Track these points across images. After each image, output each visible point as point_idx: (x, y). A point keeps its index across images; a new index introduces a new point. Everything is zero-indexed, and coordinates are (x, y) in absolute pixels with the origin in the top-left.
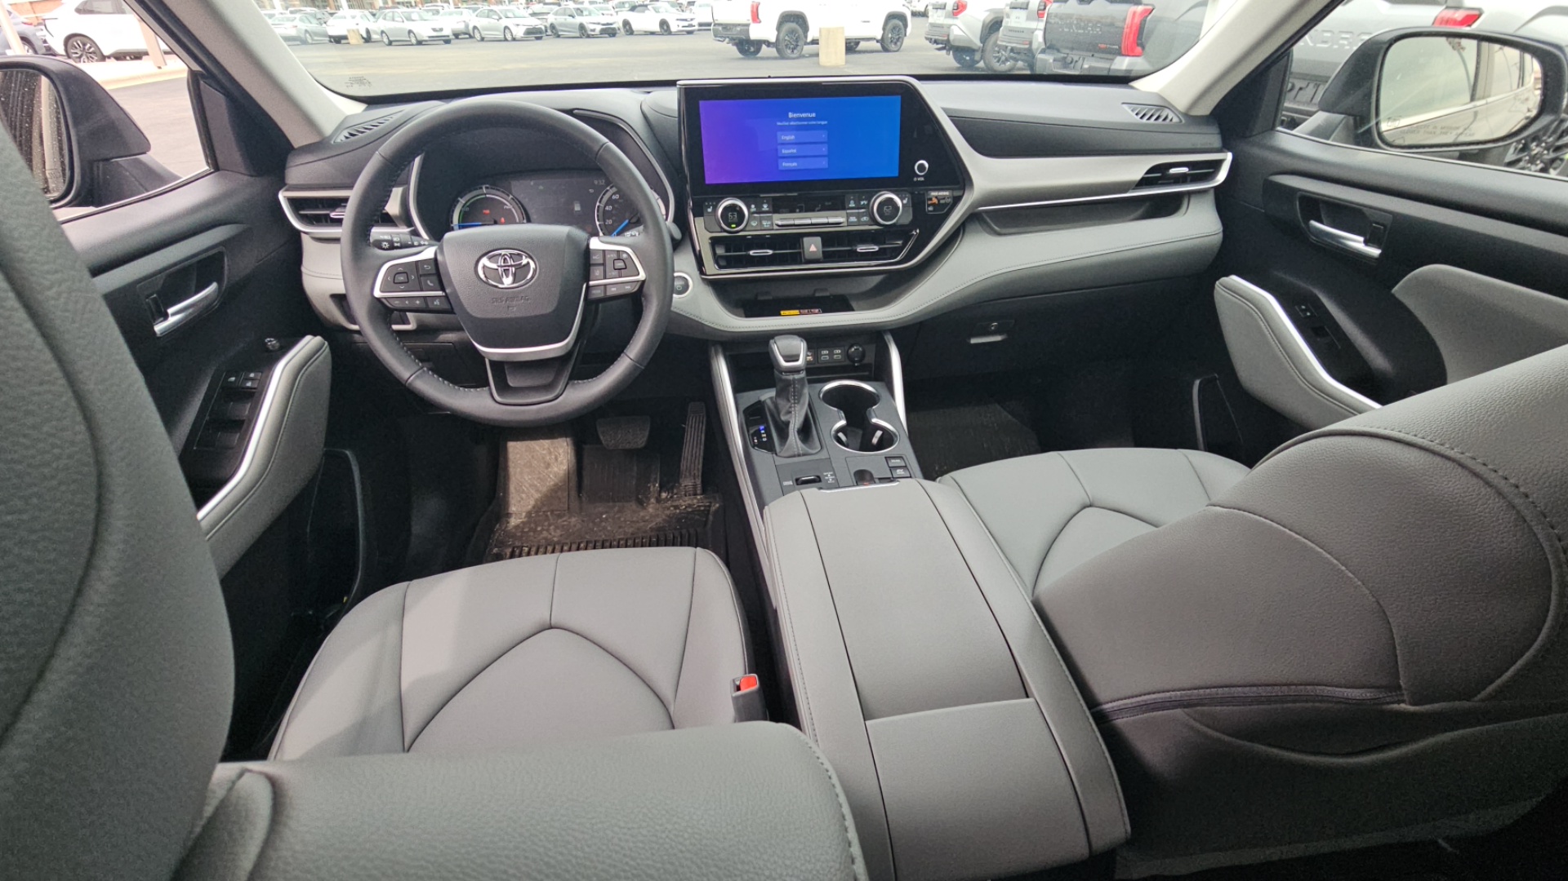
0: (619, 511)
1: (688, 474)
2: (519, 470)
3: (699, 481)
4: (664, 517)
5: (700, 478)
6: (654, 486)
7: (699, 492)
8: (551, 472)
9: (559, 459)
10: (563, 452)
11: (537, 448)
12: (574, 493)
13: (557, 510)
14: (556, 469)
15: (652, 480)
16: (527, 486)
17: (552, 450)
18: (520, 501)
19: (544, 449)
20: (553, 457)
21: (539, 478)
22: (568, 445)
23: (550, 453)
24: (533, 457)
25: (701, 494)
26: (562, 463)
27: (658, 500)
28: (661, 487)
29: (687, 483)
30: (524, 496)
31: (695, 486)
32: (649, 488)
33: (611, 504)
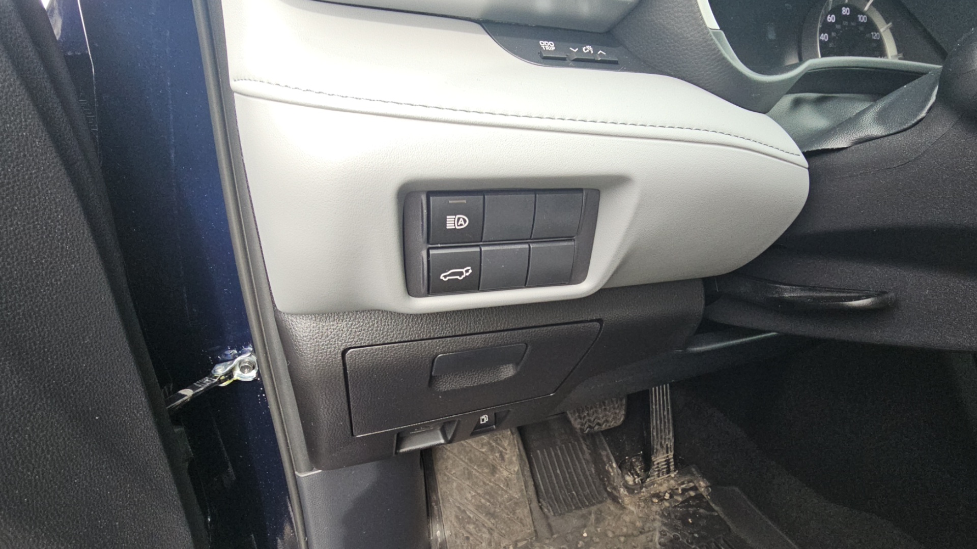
0: (598, 521)
1: (659, 447)
2: (455, 484)
3: (671, 455)
4: (658, 517)
5: (672, 449)
6: (612, 467)
7: (672, 468)
8: (499, 479)
9: (507, 456)
10: (509, 444)
11: (474, 445)
12: (535, 504)
13: (520, 541)
14: (505, 473)
15: (605, 459)
16: (472, 509)
17: (494, 444)
18: (468, 538)
19: (483, 445)
20: (497, 455)
21: (487, 493)
22: (512, 433)
23: (492, 449)
24: (470, 460)
25: (675, 471)
26: (511, 463)
27: (630, 490)
28: (620, 467)
29: (659, 459)
30: (471, 527)
31: (668, 462)
32: (608, 472)
33: (584, 511)
